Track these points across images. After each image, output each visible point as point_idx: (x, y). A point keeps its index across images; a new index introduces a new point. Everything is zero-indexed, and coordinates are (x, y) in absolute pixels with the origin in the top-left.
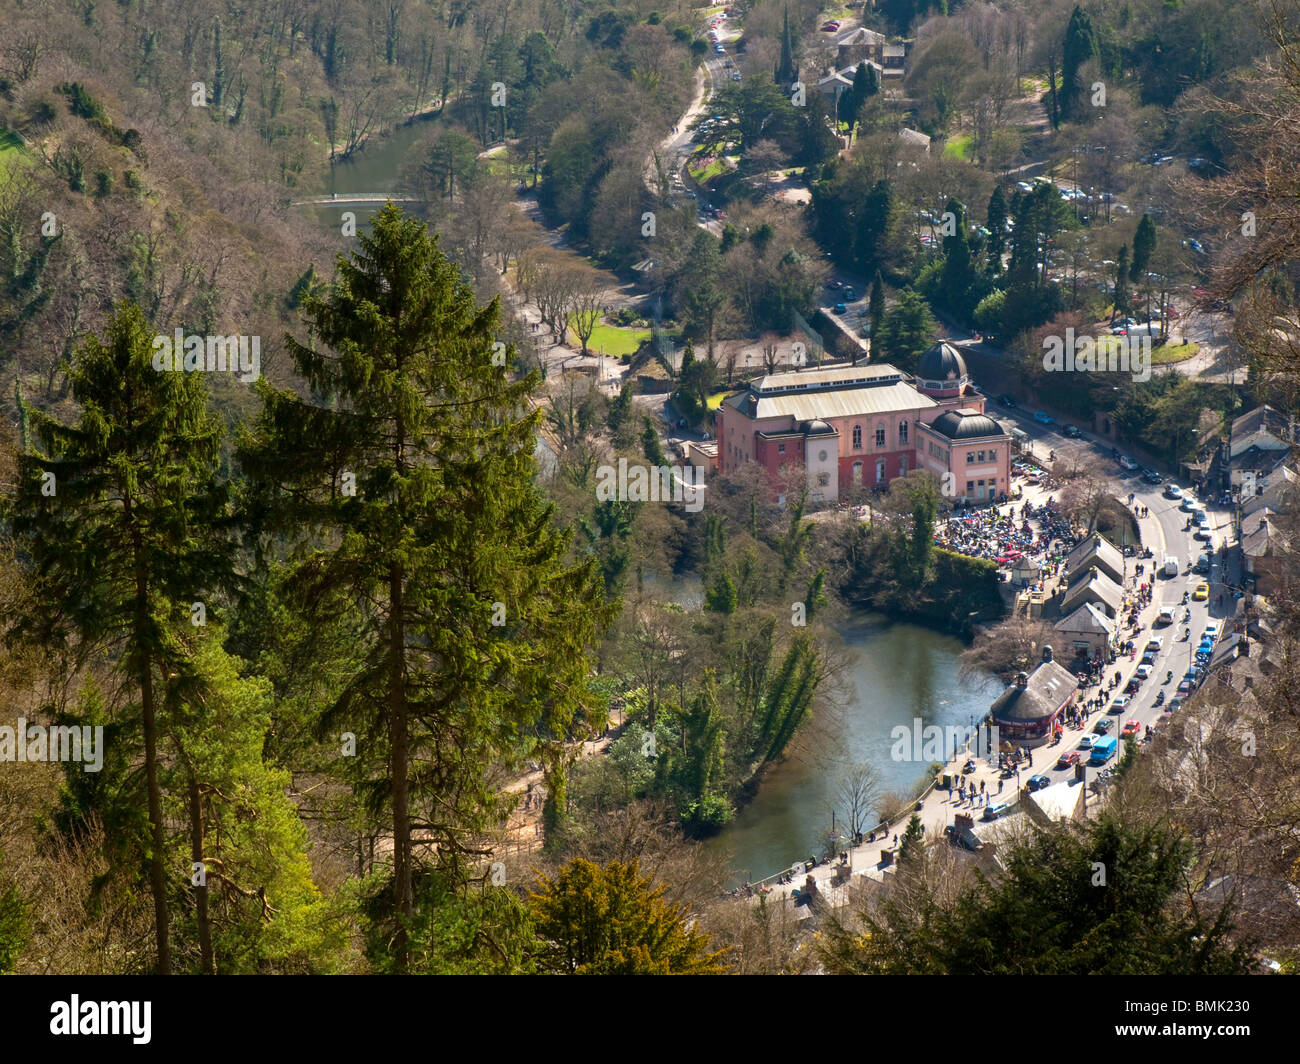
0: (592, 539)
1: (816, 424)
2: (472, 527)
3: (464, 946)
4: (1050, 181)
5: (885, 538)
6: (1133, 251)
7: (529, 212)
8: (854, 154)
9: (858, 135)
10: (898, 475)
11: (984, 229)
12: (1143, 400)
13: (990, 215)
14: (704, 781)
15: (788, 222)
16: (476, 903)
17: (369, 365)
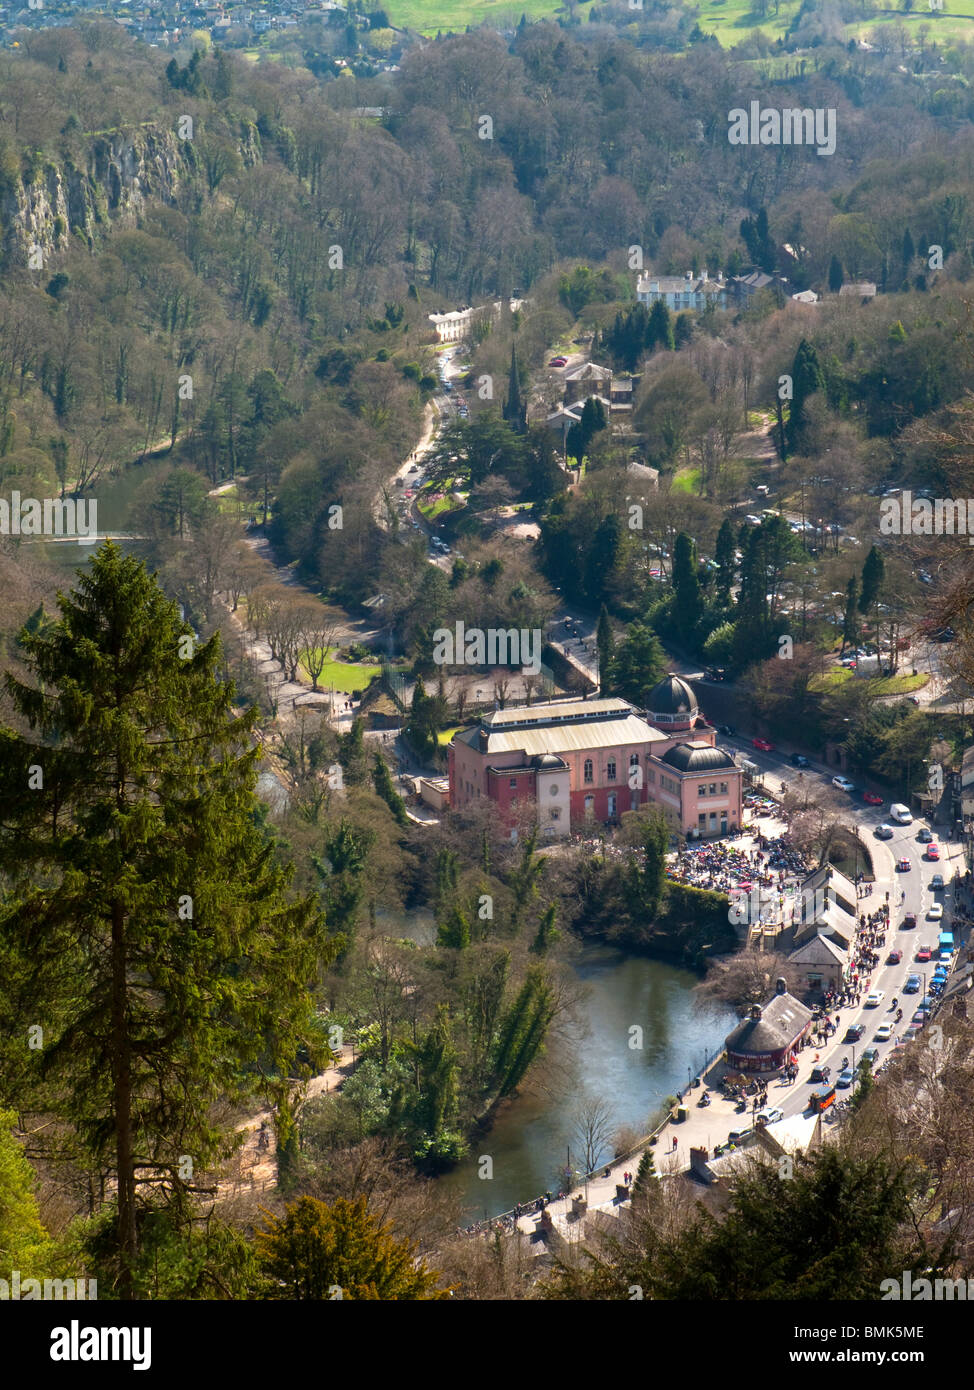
0: (324, 875)
1: (547, 759)
2: (193, 865)
3: (188, 1285)
4: (778, 514)
5: (618, 871)
6: (861, 582)
7: (259, 550)
8: (583, 488)
9: (587, 469)
10: (629, 809)
11: (712, 562)
12: (873, 730)
13: (718, 550)
14: (438, 1117)
15: (517, 557)
16: (200, 1242)
17: (89, 701)
